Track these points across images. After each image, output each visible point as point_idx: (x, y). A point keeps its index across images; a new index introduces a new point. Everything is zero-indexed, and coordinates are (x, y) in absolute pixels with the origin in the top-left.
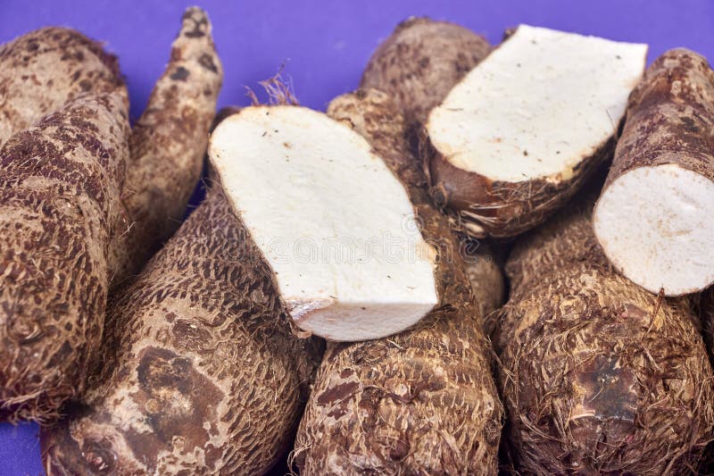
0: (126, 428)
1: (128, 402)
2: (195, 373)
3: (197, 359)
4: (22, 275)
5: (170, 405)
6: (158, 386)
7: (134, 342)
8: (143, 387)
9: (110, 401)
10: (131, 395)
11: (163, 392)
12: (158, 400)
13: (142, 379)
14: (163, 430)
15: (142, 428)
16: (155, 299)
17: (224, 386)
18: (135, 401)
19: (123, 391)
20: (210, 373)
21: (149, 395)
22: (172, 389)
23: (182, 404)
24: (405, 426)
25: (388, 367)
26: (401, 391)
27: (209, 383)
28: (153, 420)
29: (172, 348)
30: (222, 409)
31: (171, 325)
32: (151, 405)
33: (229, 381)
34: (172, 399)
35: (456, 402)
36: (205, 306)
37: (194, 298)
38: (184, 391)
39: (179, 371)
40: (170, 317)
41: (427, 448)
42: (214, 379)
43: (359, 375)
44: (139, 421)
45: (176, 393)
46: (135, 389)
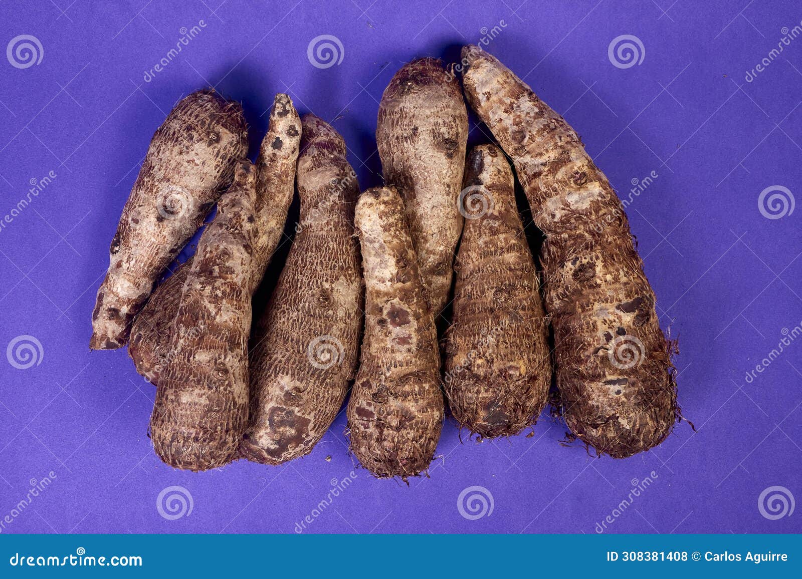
0: (266, 448)
1: (265, 437)
2: (296, 416)
3: (297, 409)
4: (201, 435)
5: (285, 434)
6: (279, 427)
7: (265, 404)
8: (272, 428)
9: (257, 436)
10: (266, 433)
11: (282, 429)
12: (280, 434)
13: (271, 425)
14: (283, 443)
15: (273, 447)
16: (273, 375)
17: (311, 417)
18: (269, 436)
19: (262, 432)
20: (303, 414)
21: (275, 432)
22: (286, 427)
23: (291, 432)
24: (396, 440)
25: (388, 409)
26: (395, 423)
27: (304, 418)
28: (278, 442)
29: (284, 407)
30: (311, 426)
31: (283, 394)
32: (277, 437)
33: (313, 414)
34: (286, 431)
35: (421, 424)
36: (298, 380)
37: (293, 375)
38: (291, 426)
39: (288, 417)
40: (282, 388)
41: (406, 451)
42: (306, 416)
43: (375, 408)
44: (272, 444)
45: (288, 428)
46: (268, 430)
